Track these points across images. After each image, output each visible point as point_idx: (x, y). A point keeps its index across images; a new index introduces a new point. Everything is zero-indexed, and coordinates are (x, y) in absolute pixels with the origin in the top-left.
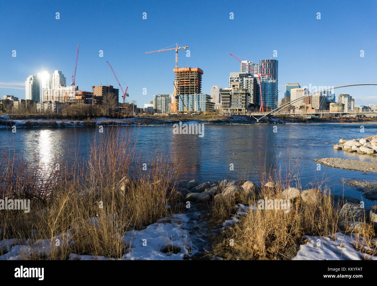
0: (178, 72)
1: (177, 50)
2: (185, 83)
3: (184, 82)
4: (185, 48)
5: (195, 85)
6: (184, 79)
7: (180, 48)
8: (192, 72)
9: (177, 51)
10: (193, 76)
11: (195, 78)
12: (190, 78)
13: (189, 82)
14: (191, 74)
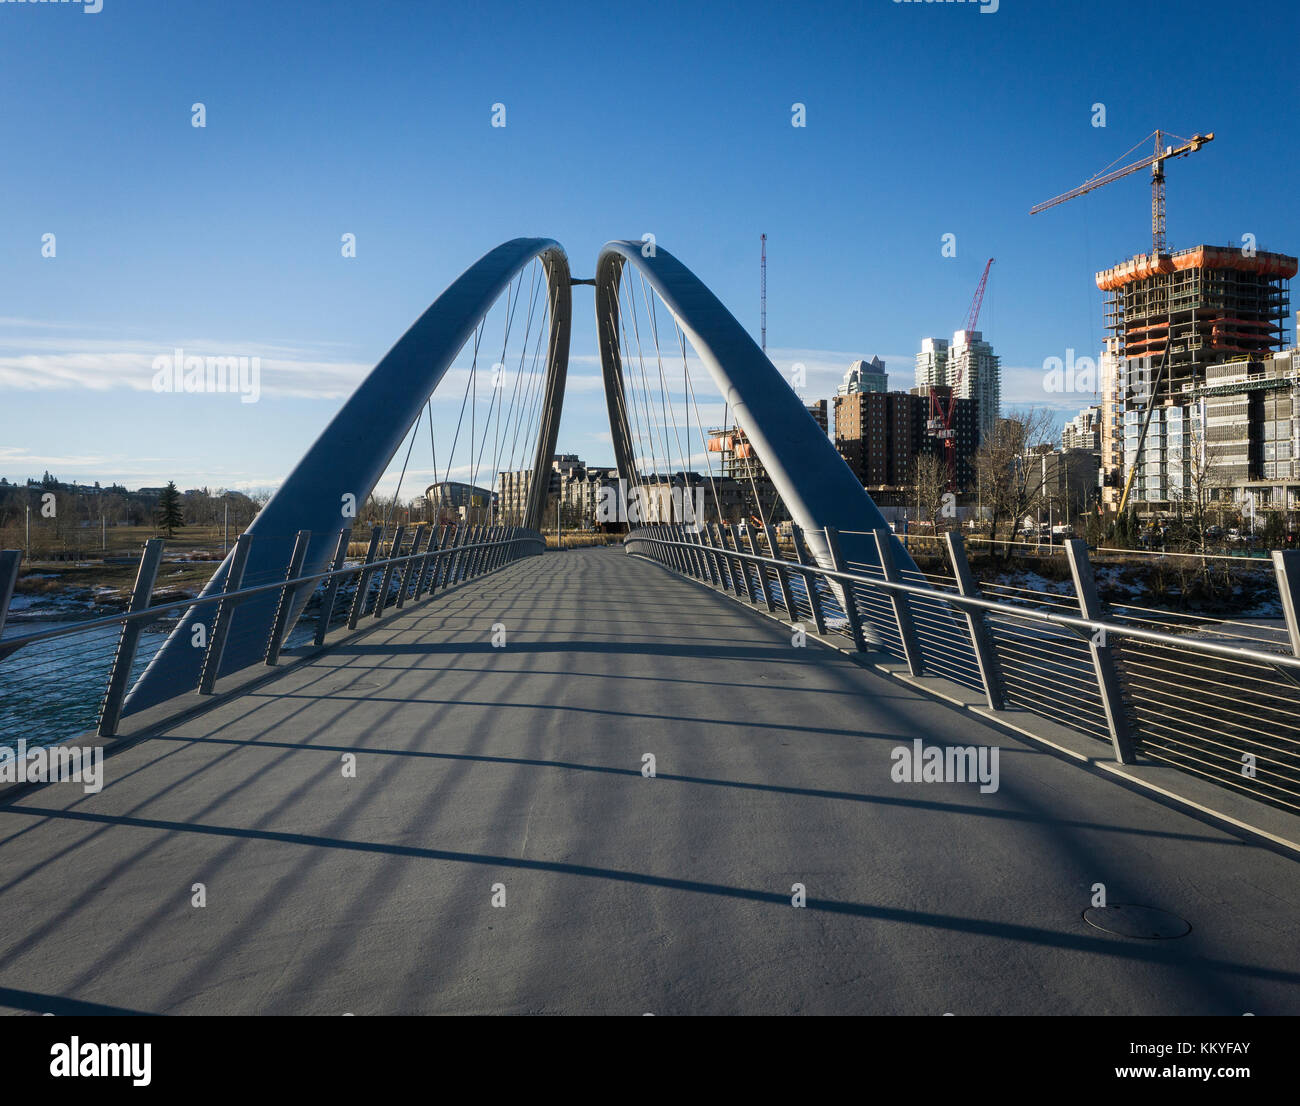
0: (1116, 288)
1: (1161, 162)
2: (1149, 341)
3: (1142, 336)
4: (1194, 146)
5: (1194, 348)
6: (1141, 323)
7: (1169, 152)
8: (1180, 277)
9: (1161, 168)
10: (1185, 301)
11: (1193, 307)
12: (1171, 310)
13: (1163, 333)
14: (1177, 289)
